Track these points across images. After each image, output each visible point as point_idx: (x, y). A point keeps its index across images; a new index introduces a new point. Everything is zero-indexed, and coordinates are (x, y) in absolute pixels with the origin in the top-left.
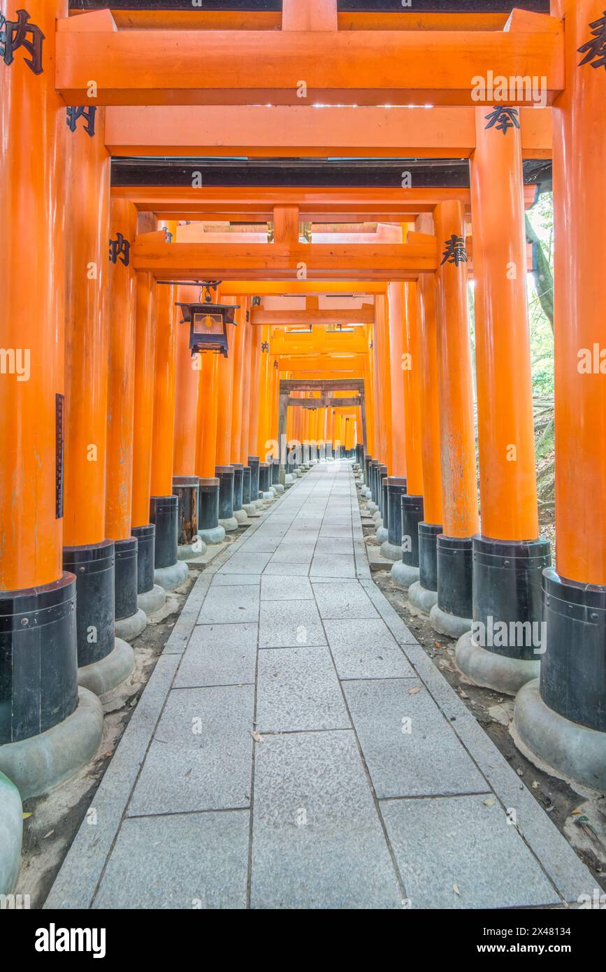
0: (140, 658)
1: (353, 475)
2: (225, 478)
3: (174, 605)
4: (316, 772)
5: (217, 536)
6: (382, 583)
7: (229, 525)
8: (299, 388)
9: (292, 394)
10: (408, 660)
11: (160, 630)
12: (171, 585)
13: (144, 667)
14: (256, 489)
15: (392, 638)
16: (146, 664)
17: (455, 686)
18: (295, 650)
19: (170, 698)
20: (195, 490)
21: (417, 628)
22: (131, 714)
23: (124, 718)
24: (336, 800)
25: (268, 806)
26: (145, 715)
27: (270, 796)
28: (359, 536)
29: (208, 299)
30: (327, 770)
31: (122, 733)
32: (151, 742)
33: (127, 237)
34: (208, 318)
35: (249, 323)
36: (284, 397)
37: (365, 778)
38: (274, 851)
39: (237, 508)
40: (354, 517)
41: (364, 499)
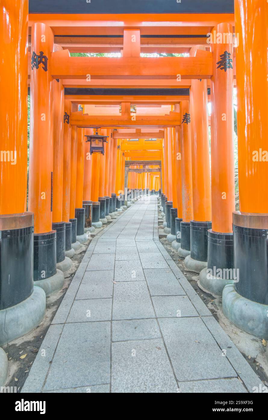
0: (74, 264)
1: (157, 202)
2: (102, 202)
3: (84, 248)
4: (133, 290)
5: (99, 225)
6: (163, 242)
7: (104, 221)
8: (133, 164)
9: (130, 167)
10: (168, 264)
11: (79, 256)
12: (82, 241)
13: (75, 266)
14: (115, 207)
15: (163, 258)
16: (76, 265)
17: (182, 271)
18: (128, 261)
19: (85, 274)
20: (91, 206)
21: (173, 255)
22: (72, 278)
23: (70, 279)
24: (138, 296)
25: (118, 297)
26: (77, 278)
27: (118, 295)
28: (156, 226)
29: (97, 133)
30: (136, 290)
31: (71, 282)
32: (80, 284)
33: (69, 114)
34: (97, 140)
35: (112, 138)
36: (127, 168)
37: (148, 292)
38: (119, 306)
39: (107, 214)
40: (155, 218)
41: (160, 212)
